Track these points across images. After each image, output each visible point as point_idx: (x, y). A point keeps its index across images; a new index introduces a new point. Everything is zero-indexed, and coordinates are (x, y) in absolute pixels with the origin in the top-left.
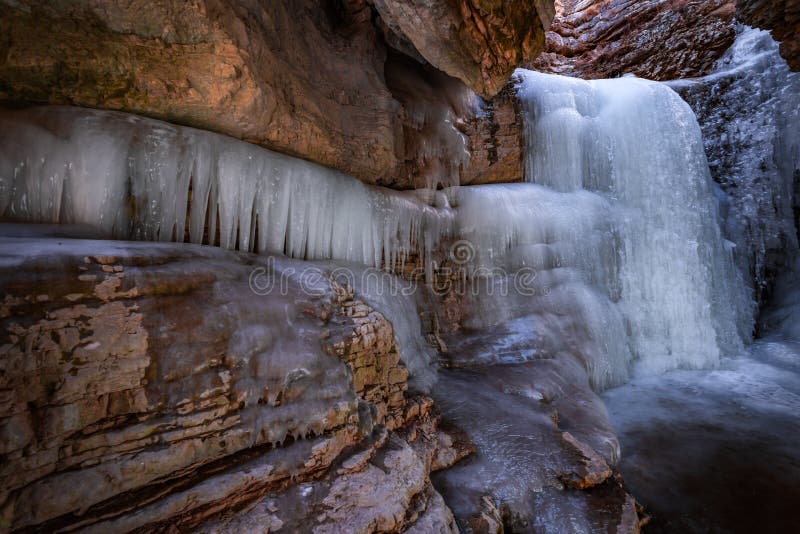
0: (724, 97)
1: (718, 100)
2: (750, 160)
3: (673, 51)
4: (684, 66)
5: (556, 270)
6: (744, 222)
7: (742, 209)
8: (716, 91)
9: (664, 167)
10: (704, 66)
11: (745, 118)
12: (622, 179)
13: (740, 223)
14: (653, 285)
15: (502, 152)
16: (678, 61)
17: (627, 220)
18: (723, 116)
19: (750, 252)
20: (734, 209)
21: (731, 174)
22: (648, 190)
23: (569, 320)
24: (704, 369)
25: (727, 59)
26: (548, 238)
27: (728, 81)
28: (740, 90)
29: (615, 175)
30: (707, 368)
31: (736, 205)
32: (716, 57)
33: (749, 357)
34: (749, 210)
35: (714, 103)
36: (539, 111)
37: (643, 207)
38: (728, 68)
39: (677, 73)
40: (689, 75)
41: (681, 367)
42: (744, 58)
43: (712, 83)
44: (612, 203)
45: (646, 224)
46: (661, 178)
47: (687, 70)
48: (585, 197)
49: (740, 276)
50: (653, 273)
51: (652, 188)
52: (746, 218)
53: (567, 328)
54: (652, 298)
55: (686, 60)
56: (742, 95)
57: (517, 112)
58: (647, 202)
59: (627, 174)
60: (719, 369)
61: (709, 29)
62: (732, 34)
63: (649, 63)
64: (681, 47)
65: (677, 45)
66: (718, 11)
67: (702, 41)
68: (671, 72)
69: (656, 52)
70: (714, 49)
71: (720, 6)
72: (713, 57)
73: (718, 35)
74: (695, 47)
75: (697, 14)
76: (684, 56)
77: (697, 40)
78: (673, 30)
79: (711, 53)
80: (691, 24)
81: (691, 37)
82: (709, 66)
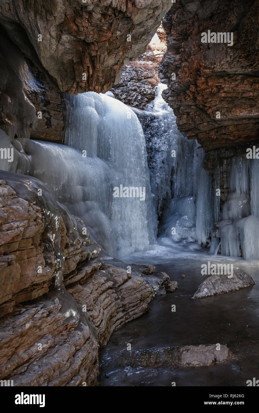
0: (152, 124)
1: (149, 125)
2: (159, 158)
3: (132, 90)
4: (135, 100)
5: (87, 202)
6: (156, 185)
7: (156, 179)
8: (149, 121)
9: (134, 154)
10: (143, 104)
11: (158, 138)
12: (115, 155)
13: (155, 186)
14: (126, 213)
15: (54, 122)
17: (117, 178)
19: (157, 199)
21: (153, 162)
22: (126, 164)
23: (96, 229)
24: (144, 251)
25: (152, 106)
26: (83, 183)
28: (157, 124)
29: (112, 153)
30: (145, 250)
32: (148, 102)
33: (158, 244)
34: (158, 180)
36: (76, 102)
37: (123, 172)
38: (153, 111)
39: (132, 102)
40: (137, 106)
41: (135, 251)
43: (147, 116)
44: (110, 167)
45: (125, 181)
46: (133, 160)
47: (137, 103)
48: (99, 162)
49: (154, 210)
50: (126, 206)
51: (128, 163)
52: (157, 183)
53: (96, 234)
54: (125, 219)
55: (136, 98)
56: (158, 127)
58: (126, 170)
59: (117, 153)
60: (148, 250)
61: (146, 86)
62: (154, 95)
63: (120, 91)
64: (135, 90)
65: (133, 88)
66: (149, 80)
67: (143, 91)
68: (129, 100)
69: (123, 86)
70: (147, 98)
71: (150, 77)
72: (146, 101)
73: (149, 92)
74: (140, 93)
75: (142, 77)
76: (136, 95)
77: (141, 90)
78: (132, 79)
79: (146, 99)
80: (139, 80)
81: (139, 87)
82: (145, 105)
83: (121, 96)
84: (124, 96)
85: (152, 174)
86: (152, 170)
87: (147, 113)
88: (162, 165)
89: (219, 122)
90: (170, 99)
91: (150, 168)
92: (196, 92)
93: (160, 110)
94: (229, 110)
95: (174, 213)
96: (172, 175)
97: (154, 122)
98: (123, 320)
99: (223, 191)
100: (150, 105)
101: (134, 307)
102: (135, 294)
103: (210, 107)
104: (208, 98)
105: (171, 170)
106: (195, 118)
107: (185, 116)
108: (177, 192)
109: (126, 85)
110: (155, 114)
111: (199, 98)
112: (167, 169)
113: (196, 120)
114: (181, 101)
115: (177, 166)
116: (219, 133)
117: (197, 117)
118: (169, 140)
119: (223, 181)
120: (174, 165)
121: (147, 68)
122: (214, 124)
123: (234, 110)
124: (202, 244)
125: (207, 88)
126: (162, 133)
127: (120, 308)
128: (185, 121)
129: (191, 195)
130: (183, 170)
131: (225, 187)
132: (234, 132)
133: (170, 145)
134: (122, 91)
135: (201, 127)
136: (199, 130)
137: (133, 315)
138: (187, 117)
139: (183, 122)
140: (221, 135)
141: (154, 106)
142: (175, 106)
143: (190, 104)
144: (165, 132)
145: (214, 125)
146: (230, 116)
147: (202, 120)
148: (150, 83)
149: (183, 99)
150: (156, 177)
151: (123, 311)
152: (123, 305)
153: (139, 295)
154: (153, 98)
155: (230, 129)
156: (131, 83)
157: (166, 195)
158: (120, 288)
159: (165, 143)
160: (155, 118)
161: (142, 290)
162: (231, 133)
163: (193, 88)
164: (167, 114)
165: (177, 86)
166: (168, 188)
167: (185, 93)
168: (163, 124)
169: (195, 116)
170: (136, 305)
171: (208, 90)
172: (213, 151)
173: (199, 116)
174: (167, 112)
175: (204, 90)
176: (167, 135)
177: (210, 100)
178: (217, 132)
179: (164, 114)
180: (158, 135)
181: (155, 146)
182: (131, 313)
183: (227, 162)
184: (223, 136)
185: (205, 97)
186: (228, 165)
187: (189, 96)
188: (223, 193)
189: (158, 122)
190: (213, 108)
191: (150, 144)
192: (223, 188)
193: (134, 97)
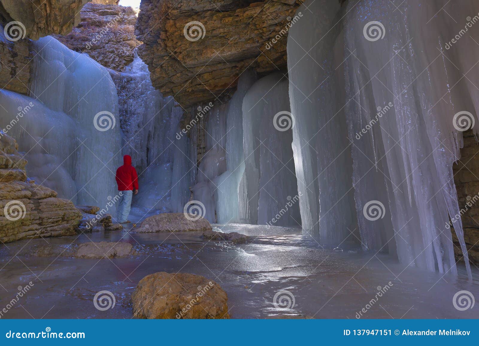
0: (128, 86)
1: (125, 87)
3: (109, 52)
4: (112, 62)
6: (130, 150)
8: (125, 82)
10: (121, 66)
16: (110, 58)
21: (127, 125)
27: (130, 79)
28: (134, 85)
32: (126, 64)
35: (123, 88)
38: (130, 73)
39: (109, 64)
40: (114, 68)
42: (137, 71)
43: (124, 78)
47: (113, 65)
55: (113, 60)
57: (30, 50)
61: (124, 49)
62: (133, 57)
63: (96, 53)
64: (112, 52)
65: (111, 50)
66: (128, 42)
67: (121, 54)
68: (106, 62)
69: (101, 48)
70: (126, 60)
71: (130, 40)
72: (124, 64)
73: (128, 54)
74: (118, 55)
75: (121, 39)
76: (113, 57)
77: (119, 52)
78: (109, 41)
79: (124, 62)
80: (117, 42)
81: (117, 49)
82: (123, 67)
83: (98, 57)
84: (101, 58)
86: (126, 133)
87: (124, 74)
89: (191, 70)
90: (144, 53)
91: (123, 132)
92: (166, 39)
93: (138, 71)
94: (200, 53)
96: (149, 140)
97: (131, 84)
98: (38, 232)
99: (200, 151)
100: (128, 68)
101: (53, 223)
102: (56, 210)
103: (181, 53)
104: (177, 43)
106: (168, 70)
107: (159, 70)
109: (104, 47)
110: (132, 75)
111: (169, 44)
113: (169, 72)
114: (153, 54)
116: (193, 84)
117: (170, 68)
118: (146, 102)
119: (200, 140)
120: (151, 129)
121: (126, 31)
122: (187, 73)
123: (204, 51)
125: (176, 31)
127: (36, 220)
128: (158, 75)
129: (169, 162)
131: (202, 146)
132: (209, 81)
134: (99, 53)
135: (174, 79)
136: (173, 83)
137: (51, 231)
138: (161, 71)
139: (157, 76)
140: (195, 85)
141: (132, 68)
142: (149, 60)
143: (162, 54)
144: (142, 93)
145: (188, 75)
146: (202, 59)
147: (175, 70)
148: (129, 45)
149: (155, 51)
151: (40, 224)
152: (40, 218)
153: (61, 213)
154: (132, 60)
155: (205, 77)
156: (109, 45)
158: (40, 201)
159: (141, 105)
160: (131, 80)
161: (66, 209)
162: (207, 82)
163: (163, 35)
164: (145, 75)
165: (149, 37)
166: (144, 154)
167: (156, 42)
169: (168, 67)
170: (57, 222)
171: (177, 33)
172: (190, 108)
173: (172, 66)
174: (145, 73)
175: (172, 34)
176: (144, 97)
177: (179, 44)
178: (192, 83)
179: (142, 75)
180: (135, 97)
181: (131, 108)
182: (48, 229)
184: (198, 87)
185: (175, 42)
187: (161, 46)
188: (200, 153)
189: (135, 83)
190: (183, 52)
191: (126, 106)
192: (200, 148)
193: (111, 59)
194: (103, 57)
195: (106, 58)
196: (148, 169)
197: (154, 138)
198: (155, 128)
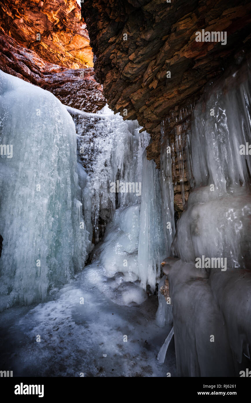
0: (96, 125)
3: (80, 97)
6: (93, 191)
7: (93, 185)
10: (94, 111)
13: (91, 192)
16: (81, 102)
18: (94, 134)
19: (93, 209)
20: (89, 183)
27: (98, 119)
28: (102, 124)
31: (91, 182)
32: (99, 109)
34: (96, 186)
55: (85, 104)
61: (97, 95)
62: (105, 101)
63: (67, 98)
64: (83, 97)
65: (81, 95)
67: (93, 99)
70: (98, 106)
72: (97, 109)
73: (100, 99)
74: (90, 100)
75: (93, 86)
76: (84, 102)
77: (91, 97)
78: (81, 88)
79: (96, 107)
80: (89, 90)
81: (88, 95)
83: (68, 103)
84: (71, 103)
85: (88, 177)
88: (103, 167)
95: (116, 228)
100: (100, 111)
105: (116, 173)
108: (123, 201)
109: (75, 93)
112: (111, 172)
115: (124, 169)
119: (177, 170)
120: (119, 167)
124: (148, 286)
126: (107, 133)
130: (131, 173)
131: (181, 180)
133: (115, 145)
134: (69, 98)
150: (94, 181)
154: (104, 105)
156: (80, 91)
157: (107, 205)
159: (109, 143)
160: (100, 119)
168: (109, 125)
181: (97, 146)
183: (183, 127)
186: (184, 132)
188: (180, 193)
191: (92, 144)
192: (179, 184)
193: (82, 104)
194: (73, 101)
195: (76, 102)
196: (117, 212)
197: (123, 177)
198: (124, 166)
